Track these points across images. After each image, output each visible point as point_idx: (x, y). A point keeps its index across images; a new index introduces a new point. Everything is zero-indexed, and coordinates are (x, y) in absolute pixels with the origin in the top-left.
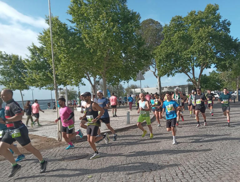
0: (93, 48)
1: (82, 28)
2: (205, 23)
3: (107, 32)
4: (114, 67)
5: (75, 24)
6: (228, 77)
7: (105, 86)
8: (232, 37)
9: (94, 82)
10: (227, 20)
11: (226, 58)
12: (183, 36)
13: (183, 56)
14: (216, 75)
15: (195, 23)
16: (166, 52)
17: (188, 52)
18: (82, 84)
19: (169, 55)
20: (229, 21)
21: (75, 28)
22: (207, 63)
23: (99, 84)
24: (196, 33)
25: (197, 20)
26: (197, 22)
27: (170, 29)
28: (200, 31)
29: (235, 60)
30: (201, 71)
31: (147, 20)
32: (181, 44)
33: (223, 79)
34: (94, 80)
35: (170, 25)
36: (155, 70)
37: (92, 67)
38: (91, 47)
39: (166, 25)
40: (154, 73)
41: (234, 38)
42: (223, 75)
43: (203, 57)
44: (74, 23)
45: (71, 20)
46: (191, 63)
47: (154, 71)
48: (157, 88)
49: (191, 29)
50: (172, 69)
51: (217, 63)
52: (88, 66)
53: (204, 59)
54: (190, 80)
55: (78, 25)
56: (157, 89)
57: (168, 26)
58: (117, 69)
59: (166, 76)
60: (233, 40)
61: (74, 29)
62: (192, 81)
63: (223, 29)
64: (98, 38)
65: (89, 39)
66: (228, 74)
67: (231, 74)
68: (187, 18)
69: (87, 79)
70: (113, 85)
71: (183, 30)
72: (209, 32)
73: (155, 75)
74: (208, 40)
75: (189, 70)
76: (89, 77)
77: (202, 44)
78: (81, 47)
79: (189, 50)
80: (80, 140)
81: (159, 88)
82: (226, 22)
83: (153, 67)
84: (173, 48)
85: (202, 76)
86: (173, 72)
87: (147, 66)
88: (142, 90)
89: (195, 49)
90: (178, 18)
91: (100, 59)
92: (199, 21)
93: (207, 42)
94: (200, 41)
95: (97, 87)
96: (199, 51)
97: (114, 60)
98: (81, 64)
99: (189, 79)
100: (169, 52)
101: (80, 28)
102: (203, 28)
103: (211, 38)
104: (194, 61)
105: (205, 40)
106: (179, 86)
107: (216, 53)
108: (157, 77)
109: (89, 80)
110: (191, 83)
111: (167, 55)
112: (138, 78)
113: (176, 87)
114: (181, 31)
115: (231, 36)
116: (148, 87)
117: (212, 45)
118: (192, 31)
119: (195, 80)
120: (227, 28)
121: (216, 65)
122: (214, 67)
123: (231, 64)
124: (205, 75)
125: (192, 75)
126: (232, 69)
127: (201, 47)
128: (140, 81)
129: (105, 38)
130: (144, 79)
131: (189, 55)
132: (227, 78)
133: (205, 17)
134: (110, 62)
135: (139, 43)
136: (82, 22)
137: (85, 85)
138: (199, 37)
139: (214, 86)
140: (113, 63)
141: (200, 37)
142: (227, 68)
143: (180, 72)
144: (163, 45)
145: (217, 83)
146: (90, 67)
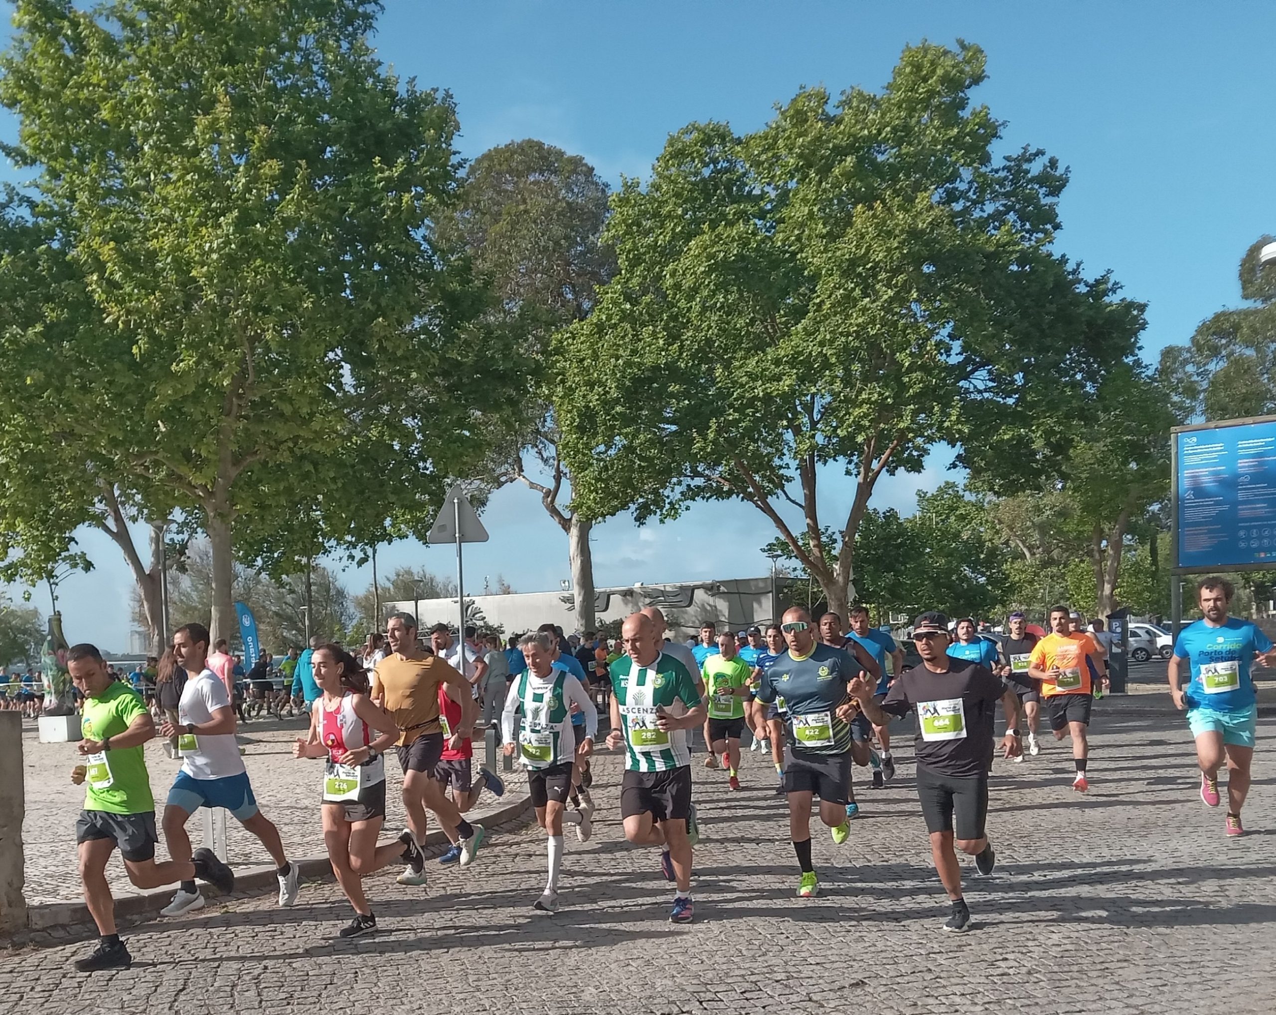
0: (150, 332)
1: (83, 197)
2: (890, 173)
3: (243, 223)
4: (284, 457)
5: (37, 173)
6: (1043, 528)
7: (226, 578)
8: (1070, 267)
9: (157, 553)
10: (1040, 153)
11: (1032, 405)
12: (741, 257)
13: (742, 386)
14: (962, 518)
15: (825, 171)
16: (628, 364)
17: (777, 362)
18: (73, 562)
19: (651, 380)
20: (1053, 163)
21: (36, 196)
22: (903, 432)
23: (182, 568)
24: (832, 237)
25: (840, 152)
26: (836, 171)
27: (656, 215)
28: (858, 222)
29: (1089, 419)
30: (865, 490)
31: (511, 151)
32: (729, 310)
33: (1006, 543)
34: (157, 540)
35: (657, 187)
36: (558, 478)
37: (140, 455)
38: (139, 325)
39: (630, 187)
40: (551, 495)
41: (1089, 274)
42: (1006, 518)
43: (873, 392)
44: (34, 162)
45: (13, 141)
46: (797, 431)
47: (551, 484)
48: (566, 594)
49: (799, 211)
50: (664, 475)
51: (964, 440)
52: (114, 443)
53: (883, 411)
54: (783, 546)
55: (55, 175)
56: (566, 600)
57: (643, 189)
58: (308, 467)
59: (626, 517)
60: (1082, 289)
61: (32, 205)
62: (803, 555)
63: (1011, 217)
64: (182, 266)
65: (127, 275)
66: (1038, 510)
67: (1063, 514)
68: (770, 142)
69: (107, 530)
70: (275, 570)
71: (743, 216)
72: (914, 234)
73: (554, 512)
74: (906, 288)
75: (780, 482)
76: (119, 519)
77: (864, 310)
78: (72, 323)
79: (784, 349)
80: (61, 933)
81: (578, 600)
82: (1036, 168)
83: (546, 461)
84: (673, 337)
85: (870, 519)
86: (672, 492)
87: (499, 450)
88: (464, 608)
89: (822, 344)
90: (707, 141)
91: (196, 398)
92: (850, 160)
93: (900, 298)
94: (858, 291)
95: (175, 582)
96: (848, 355)
97: (287, 409)
98: (70, 435)
99: (783, 537)
100: (649, 360)
101: (72, 198)
102: (878, 205)
103: (927, 269)
104: (814, 424)
105: (889, 286)
106: (712, 589)
107: (962, 372)
108: (566, 524)
109: (123, 538)
110: (793, 567)
111: (635, 380)
112: (442, 528)
113: (693, 589)
114: (731, 224)
115: (1064, 260)
116: (507, 591)
117: (936, 316)
118: (802, 225)
119: (820, 546)
120: (1038, 207)
121: (959, 449)
122: (954, 466)
123: (1061, 447)
124: (891, 515)
125: (802, 512)
126: (1064, 477)
127: (862, 327)
128: (454, 547)
129: (232, 263)
130: (482, 536)
131: (778, 378)
132: (1035, 537)
133: (895, 130)
134: (259, 419)
135: (452, 299)
136: (82, 160)
137: (88, 566)
138: (849, 269)
139: (950, 586)
140: (282, 431)
141: (853, 263)
142: (1038, 473)
143: (720, 494)
144: (609, 318)
145: (967, 572)
146: (127, 456)
